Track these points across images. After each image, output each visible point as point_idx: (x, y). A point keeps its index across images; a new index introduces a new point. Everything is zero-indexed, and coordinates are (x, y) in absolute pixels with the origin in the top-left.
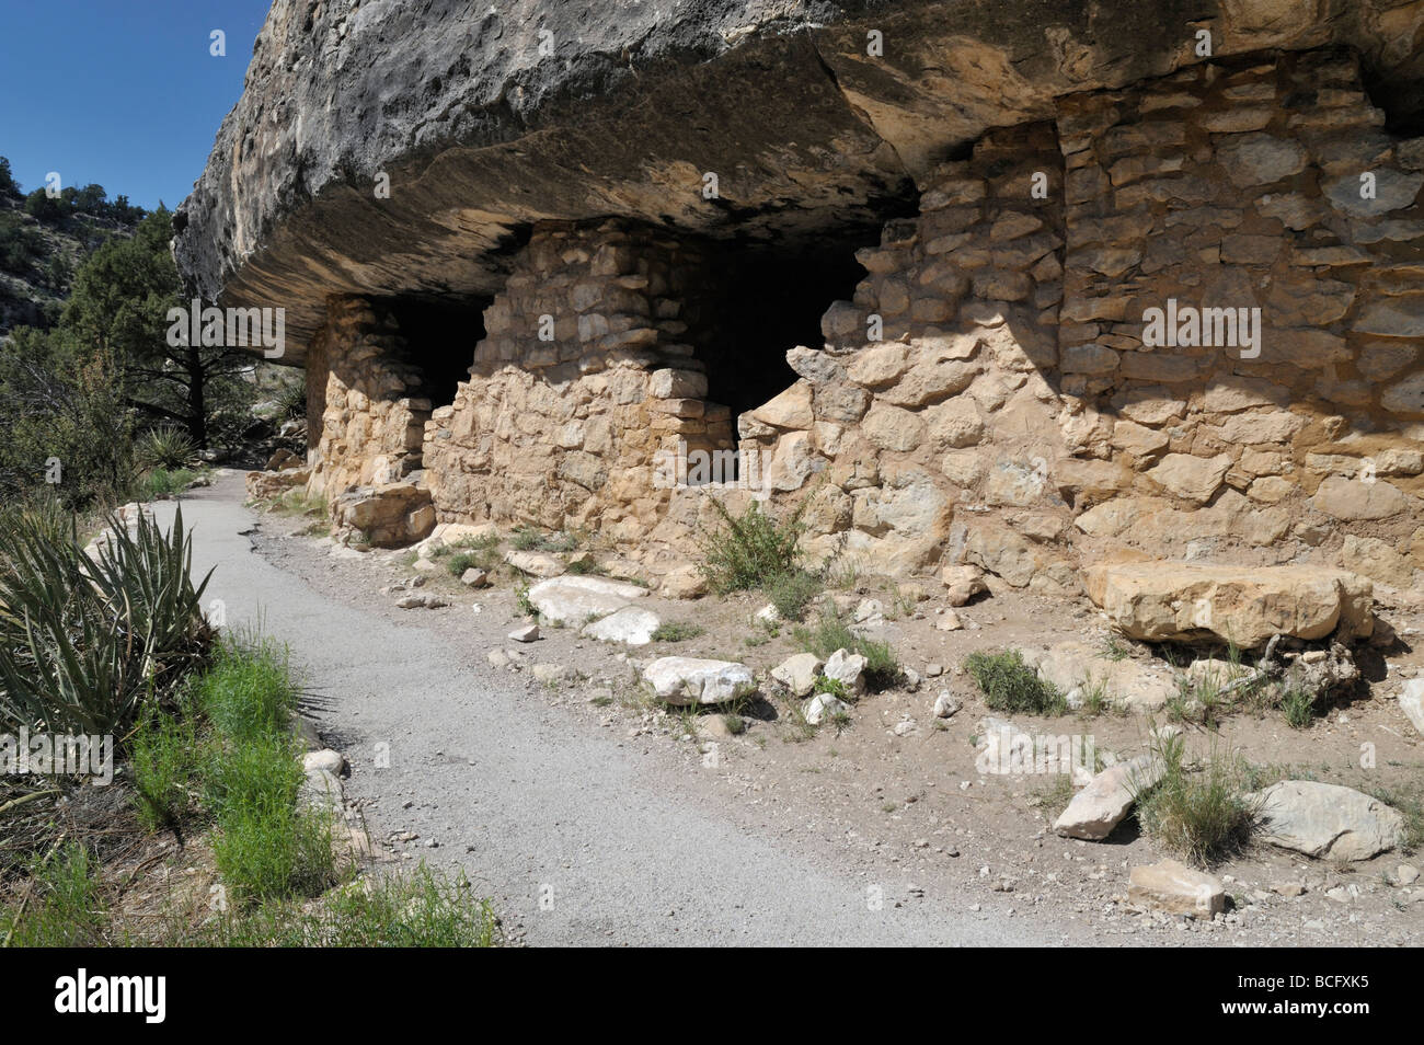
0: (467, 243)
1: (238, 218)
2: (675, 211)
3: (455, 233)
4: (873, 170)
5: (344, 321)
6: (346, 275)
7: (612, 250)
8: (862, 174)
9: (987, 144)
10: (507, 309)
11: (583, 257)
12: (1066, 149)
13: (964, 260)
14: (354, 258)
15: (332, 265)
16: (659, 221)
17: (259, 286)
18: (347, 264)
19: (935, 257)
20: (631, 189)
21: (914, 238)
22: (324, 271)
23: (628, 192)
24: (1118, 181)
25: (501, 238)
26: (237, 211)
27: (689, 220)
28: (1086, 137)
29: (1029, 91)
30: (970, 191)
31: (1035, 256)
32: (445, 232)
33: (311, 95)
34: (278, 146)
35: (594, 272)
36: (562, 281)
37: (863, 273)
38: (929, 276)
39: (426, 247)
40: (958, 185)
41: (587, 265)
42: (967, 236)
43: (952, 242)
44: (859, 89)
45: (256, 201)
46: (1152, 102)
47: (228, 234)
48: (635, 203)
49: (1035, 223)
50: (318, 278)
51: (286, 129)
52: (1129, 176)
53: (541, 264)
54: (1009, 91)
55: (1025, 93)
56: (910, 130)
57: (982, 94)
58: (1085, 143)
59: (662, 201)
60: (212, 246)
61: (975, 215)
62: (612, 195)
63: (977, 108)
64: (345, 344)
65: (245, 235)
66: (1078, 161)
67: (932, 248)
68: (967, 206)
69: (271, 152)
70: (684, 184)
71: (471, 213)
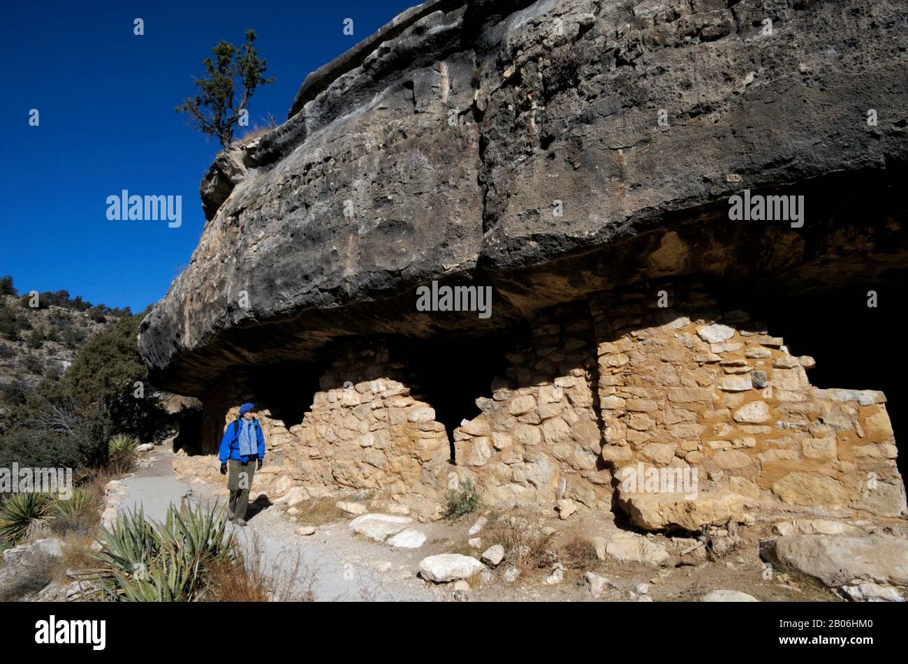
0: (310, 344)
1: (187, 330)
2: (416, 332)
3: (306, 341)
4: (509, 316)
5: (238, 380)
6: (244, 358)
7: (387, 351)
8: (505, 318)
9: (560, 310)
10: (332, 378)
11: (372, 353)
12: (593, 314)
13: (554, 359)
14: (249, 351)
15: (237, 354)
16: (408, 336)
17: (191, 361)
18: (245, 353)
19: (541, 357)
20: (397, 324)
21: (531, 349)
22: (232, 356)
23: (395, 325)
24: (616, 328)
25: (327, 341)
26: (187, 325)
27: (423, 335)
28: (601, 309)
29: (576, 291)
30: (553, 330)
31: (585, 357)
32: (301, 340)
33: (236, 276)
34: (216, 298)
35: (377, 361)
36: (362, 364)
37: (510, 364)
38: (539, 366)
39: (289, 346)
40: (549, 326)
41: (374, 357)
42: (555, 348)
43: (548, 351)
44: (505, 290)
45: (201, 323)
46: (626, 296)
47: (178, 336)
48: (398, 329)
49: (583, 343)
50: (228, 359)
51: (221, 291)
52: (621, 326)
53: (350, 356)
54: (569, 292)
55: (575, 292)
56: (526, 303)
57: (557, 292)
58: (601, 312)
59: (411, 328)
60: (166, 340)
61: (557, 340)
62: (388, 326)
63: (555, 296)
64: (239, 391)
65: (191, 338)
66: (599, 319)
67: (539, 353)
68: (554, 335)
69: (212, 301)
70: (422, 322)
71: (316, 333)
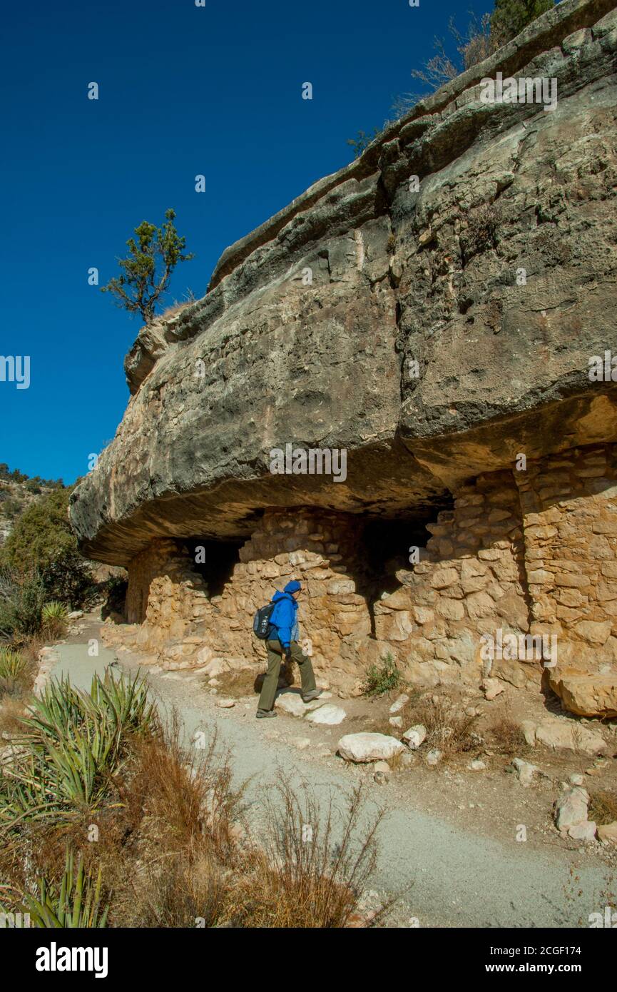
0: (230, 516)
1: (112, 502)
2: (337, 505)
3: (225, 512)
4: (430, 486)
5: (163, 551)
6: (166, 529)
7: (306, 522)
8: (425, 488)
9: (483, 479)
10: (252, 549)
11: (291, 525)
12: (518, 483)
13: (478, 530)
14: (172, 522)
15: (159, 525)
16: (328, 507)
17: (116, 532)
18: (167, 524)
19: (464, 529)
20: (315, 495)
21: (453, 520)
22: (155, 528)
23: (314, 497)
24: (543, 498)
25: (247, 514)
26: (112, 498)
27: (342, 507)
28: (527, 478)
29: (500, 460)
30: (477, 500)
31: (510, 529)
32: (220, 512)
33: (158, 449)
34: (139, 471)
35: (296, 532)
36: (281, 536)
37: (429, 535)
38: (462, 537)
39: (209, 518)
40: (471, 497)
41: (293, 529)
42: (478, 520)
43: (471, 522)
44: (424, 459)
45: (125, 495)
46: (553, 465)
47: (105, 508)
48: (316, 500)
49: (508, 514)
50: (151, 530)
51: (143, 464)
52: (548, 496)
53: (269, 528)
54: (491, 461)
55: (498, 461)
56: (447, 473)
57: (479, 461)
58: (527, 481)
59: (329, 500)
60: (94, 512)
61: (480, 511)
62: (306, 498)
63: (476, 465)
64: (162, 562)
65: (116, 510)
66: (524, 489)
67: (462, 524)
68: (475, 506)
69: (135, 474)
70: (341, 493)
71: (235, 504)
